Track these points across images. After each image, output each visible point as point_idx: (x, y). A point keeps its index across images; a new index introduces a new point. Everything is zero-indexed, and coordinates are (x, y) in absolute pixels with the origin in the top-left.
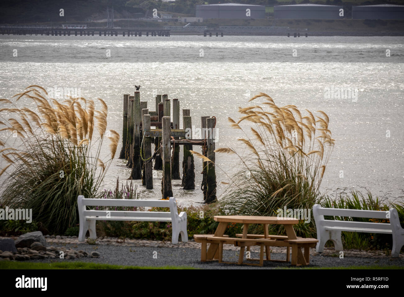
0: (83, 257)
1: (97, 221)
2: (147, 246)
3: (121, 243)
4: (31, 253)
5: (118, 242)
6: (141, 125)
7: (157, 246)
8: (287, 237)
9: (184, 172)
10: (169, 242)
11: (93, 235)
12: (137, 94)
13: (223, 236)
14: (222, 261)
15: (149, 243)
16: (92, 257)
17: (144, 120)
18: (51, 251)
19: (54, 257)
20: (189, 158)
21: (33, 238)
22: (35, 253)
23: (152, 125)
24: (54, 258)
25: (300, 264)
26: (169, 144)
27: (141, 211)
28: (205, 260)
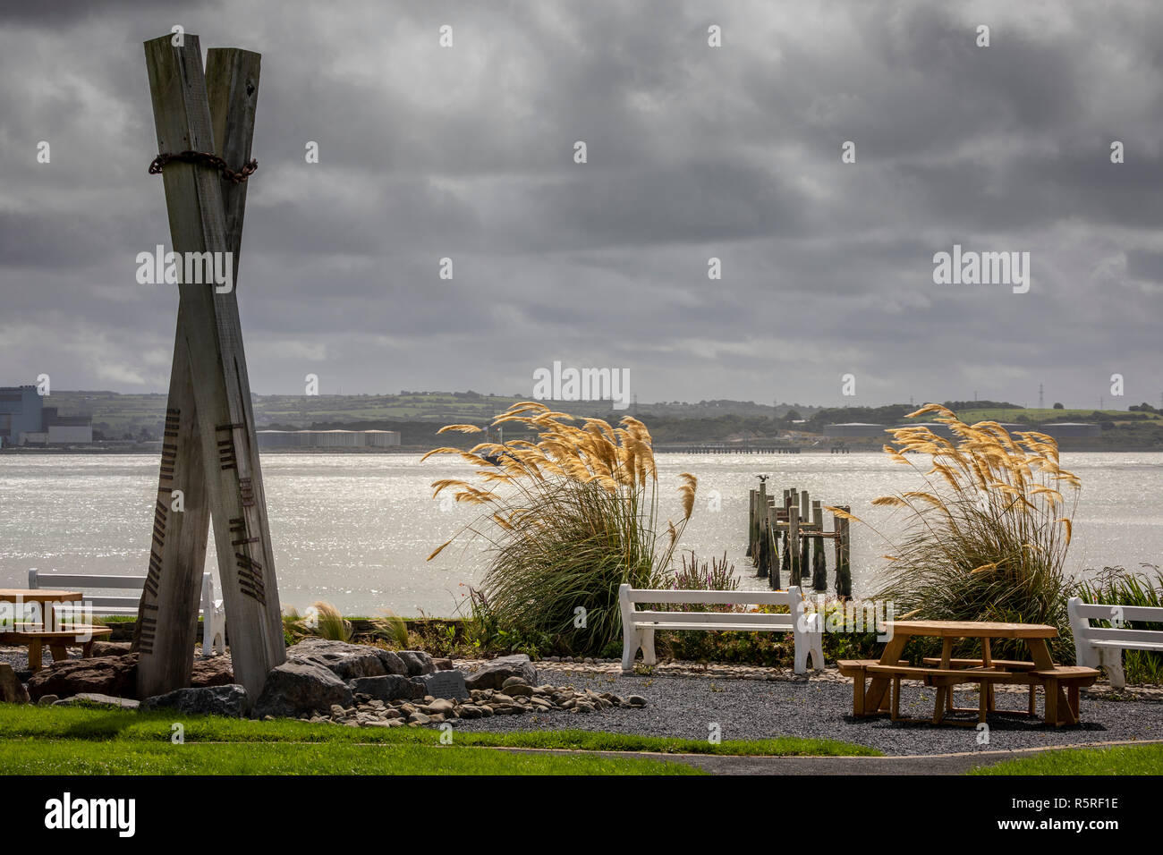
0: (611, 706)
1: (656, 631)
2: (748, 678)
3: (699, 671)
4: (498, 701)
5: (692, 670)
6: (767, 519)
7: (765, 677)
8: (1033, 664)
9: (815, 570)
10: (789, 670)
11: (650, 656)
12: (763, 486)
13: (897, 665)
14: (898, 716)
15: (751, 673)
16: (629, 707)
17: (770, 515)
18: (541, 695)
19: (546, 708)
20: (820, 554)
21: (510, 668)
22: (507, 701)
23: (779, 519)
24: (546, 711)
25: (1063, 720)
26: (798, 537)
27: (738, 612)
28: (862, 712)
